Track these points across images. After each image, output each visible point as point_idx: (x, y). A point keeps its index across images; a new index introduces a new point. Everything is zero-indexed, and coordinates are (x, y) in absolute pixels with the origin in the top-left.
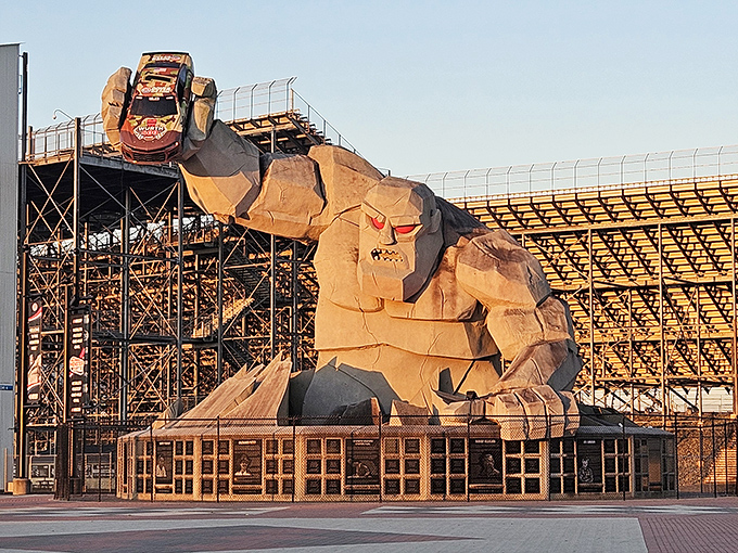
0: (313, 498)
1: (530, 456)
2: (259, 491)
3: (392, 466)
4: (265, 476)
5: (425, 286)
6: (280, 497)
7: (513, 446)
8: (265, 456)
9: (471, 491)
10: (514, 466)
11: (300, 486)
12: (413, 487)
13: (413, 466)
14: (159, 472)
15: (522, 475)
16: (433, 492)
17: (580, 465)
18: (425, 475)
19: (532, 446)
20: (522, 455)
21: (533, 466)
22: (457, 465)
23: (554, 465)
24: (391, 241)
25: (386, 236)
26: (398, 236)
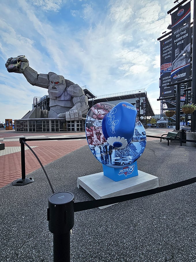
0: (31, 132)
1: (72, 124)
5: (62, 94)
7: (69, 122)
9: (60, 130)
12: (48, 130)
13: (48, 126)
15: (71, 127)
17: (84, 125)
18: (50, 127)
19: (73, 122)
20: (71, 124)
21: (73, 126)
22: (57, 126)
23: (78, 125)
24: (54, 85)
25: (53, 84)
26: (56, 84)
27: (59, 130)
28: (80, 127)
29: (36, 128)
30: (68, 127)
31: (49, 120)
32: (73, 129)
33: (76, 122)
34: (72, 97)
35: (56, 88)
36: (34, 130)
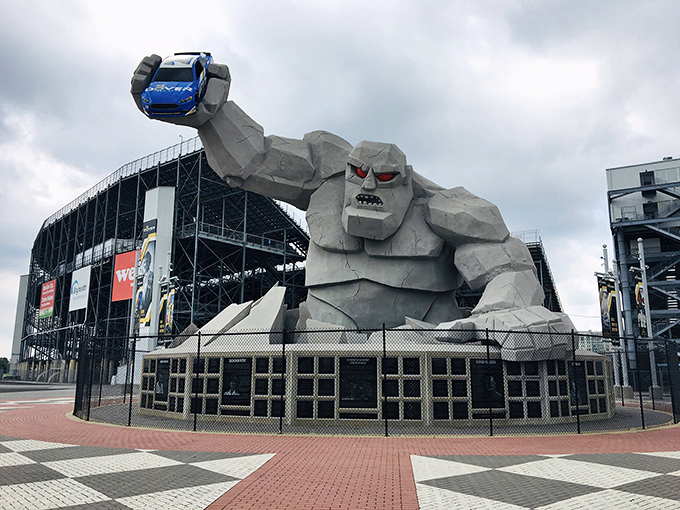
2: (247, 413)
3: (390, 387)
4: (254, 396)
6: (269, 419)
7: (513, 367)
8: (255, 375)
10: (515, 389)
11: (290, 408)
14: (159, 390)
19: (532, 367)
22: (459, 387)
24: (373, 186)
25: (368, 182)
26: (379, 183)
27: (470, 410)
29: (336, 397)
35: (376, 200)
36: (326, 410)
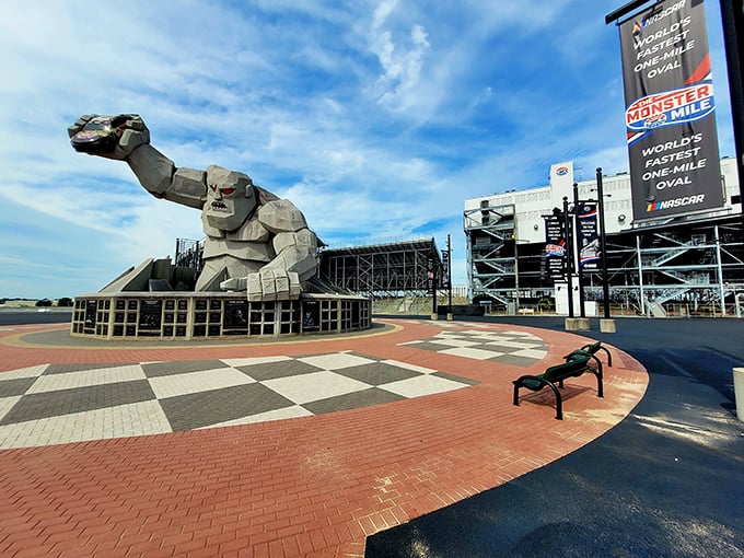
0: (117, 338)
1: (267, 311)
3: (169, 318)
5: (243, 223)
7: (256, 305)
9: (224, 333)
10: (256, 317)
12: (181, 332)
13: (183, 318)
15: (262, 323)
16: (194, 335)
17: (305, 316)
18: (190, 323)
19: (270, 305)
20: (263, 311)
21: (270, 317)
22: (214, 317)
23: (285, 317)
24: (219, 197)
25: (217, 195)
26: (224, 195)
27: (222, 330)
28: (291, 322)
29: (137, 324)
30: (252, 321)
31: (189, 298)
32: (269, 330)
33: (280, 306)
34: (271, 234)
35: (223, 206)
36: (131, 331)
